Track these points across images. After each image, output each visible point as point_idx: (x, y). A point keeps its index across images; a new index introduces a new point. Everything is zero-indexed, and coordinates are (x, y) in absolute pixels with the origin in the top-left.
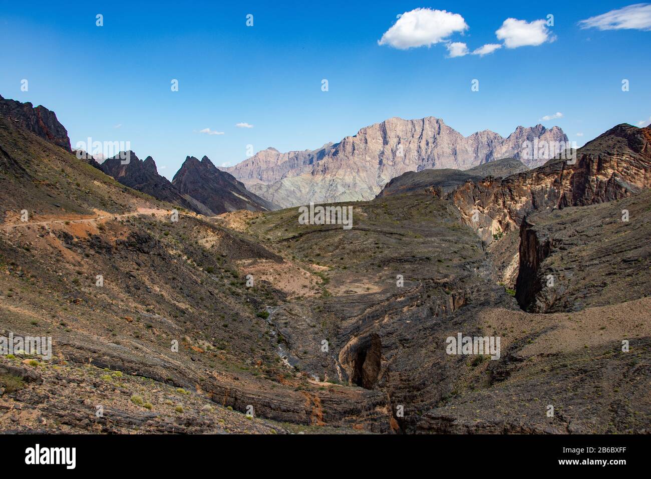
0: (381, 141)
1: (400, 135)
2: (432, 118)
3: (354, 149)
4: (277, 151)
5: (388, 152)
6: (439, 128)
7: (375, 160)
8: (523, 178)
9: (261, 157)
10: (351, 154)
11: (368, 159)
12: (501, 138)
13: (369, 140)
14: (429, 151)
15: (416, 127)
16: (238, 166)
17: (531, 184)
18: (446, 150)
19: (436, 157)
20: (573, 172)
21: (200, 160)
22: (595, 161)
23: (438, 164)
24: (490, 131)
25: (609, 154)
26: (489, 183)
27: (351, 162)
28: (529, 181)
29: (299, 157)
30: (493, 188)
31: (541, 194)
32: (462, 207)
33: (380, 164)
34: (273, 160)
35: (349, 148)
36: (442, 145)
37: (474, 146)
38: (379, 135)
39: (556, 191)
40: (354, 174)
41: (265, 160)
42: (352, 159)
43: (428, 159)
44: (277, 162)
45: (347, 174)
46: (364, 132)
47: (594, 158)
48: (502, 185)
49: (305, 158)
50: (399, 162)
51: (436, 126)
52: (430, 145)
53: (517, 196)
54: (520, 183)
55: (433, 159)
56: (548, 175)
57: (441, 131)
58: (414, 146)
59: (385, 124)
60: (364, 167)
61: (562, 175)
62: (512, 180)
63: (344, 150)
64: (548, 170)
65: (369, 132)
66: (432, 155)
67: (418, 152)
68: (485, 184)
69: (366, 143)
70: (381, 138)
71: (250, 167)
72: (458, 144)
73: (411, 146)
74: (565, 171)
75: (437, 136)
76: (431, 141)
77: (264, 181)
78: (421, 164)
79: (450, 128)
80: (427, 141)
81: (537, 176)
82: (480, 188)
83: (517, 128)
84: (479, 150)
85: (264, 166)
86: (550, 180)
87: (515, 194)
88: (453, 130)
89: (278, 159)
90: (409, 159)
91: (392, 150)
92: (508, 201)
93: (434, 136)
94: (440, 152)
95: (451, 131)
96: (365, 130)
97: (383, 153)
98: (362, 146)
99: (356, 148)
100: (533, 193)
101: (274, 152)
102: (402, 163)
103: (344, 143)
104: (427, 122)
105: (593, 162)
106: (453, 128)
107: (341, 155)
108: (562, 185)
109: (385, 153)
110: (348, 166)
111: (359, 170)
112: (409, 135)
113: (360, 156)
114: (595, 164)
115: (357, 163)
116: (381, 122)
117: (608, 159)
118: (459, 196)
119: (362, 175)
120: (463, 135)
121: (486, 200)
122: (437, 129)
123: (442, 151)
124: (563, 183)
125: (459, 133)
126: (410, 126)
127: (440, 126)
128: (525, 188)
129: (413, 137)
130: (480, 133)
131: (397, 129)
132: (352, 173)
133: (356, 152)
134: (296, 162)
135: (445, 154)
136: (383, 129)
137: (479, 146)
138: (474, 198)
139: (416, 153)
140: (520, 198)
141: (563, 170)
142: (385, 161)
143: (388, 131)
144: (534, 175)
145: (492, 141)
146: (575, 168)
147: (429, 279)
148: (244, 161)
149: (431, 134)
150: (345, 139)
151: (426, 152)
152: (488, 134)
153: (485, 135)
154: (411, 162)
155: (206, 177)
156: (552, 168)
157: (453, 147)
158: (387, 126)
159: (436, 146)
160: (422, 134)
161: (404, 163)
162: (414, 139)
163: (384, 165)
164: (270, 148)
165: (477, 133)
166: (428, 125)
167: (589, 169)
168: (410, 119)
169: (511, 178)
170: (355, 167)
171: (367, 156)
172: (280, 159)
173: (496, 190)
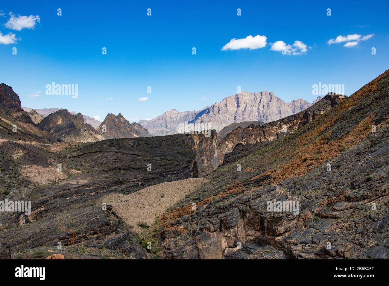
0: (236, 105)
1: (248, 102)
2: (267, 92)
3: (219, 110)
4: (177, 111)
5: (240, 112)
6: (271, 98)
7: (232, 117)
8: (271, 125)
9: (168, 115)
10: (217, 113)
11: (228, 116)
12: (309, 103)
13: (228, 105)
14: (265, 111)
15: (257, 97)
16: (154, 120)
17: (277, 129)
18: (275, 111)
19: (268, 115)
20: (300, 121)
21: (117, 115)
22: (311, 115)
23: (270, 119)
24: (302, 99)
25: (319, 110)
26: (252, 128)
27: (217, 118)
28: (275, 127)
29: (189, 115)
30: (254, 131)
31: (282, 135)
32: (234, 143)
33: (234, 119)
34: (174, 117)
35: (216, 109)
36: (272, 108)
37: (292, 108)
38: (235, 102)
39: (290, 133)
40: (219, 125)
41: (170, 117)
42: (218, 116)
43: (264, 116)
44: (177, 118)
45: (215, 125)
46: (226, 100)
47: (310, 113)
48: (260, 129)
49: (193, 115)
50: (246, 118)
51: (269, 97)
52: (265, 108)
53: (268, 136)
54: (270, 128)
55: (267, 116)
56: (285, 124)
57: (272, 99)
58: (255, 109)
59: (238, 96)
60: (225, 121)
61: (293, 123)
62: (265, 127)
63: (213, 111)
64: (286, 121)
65: (229, 100)
66: (266, 113)
67: (258, 112)
68: (249, 129)
69: (227, 106)
70: (236, 104)
71: (161, 121)
72: (282, 107)
73: (254, 108)
74: (295, 121)
75: (270, 103)
76: (266, 105)
77: (168, 129)
78: (260, 119)
79: (278, 98)
80: (263, 105)
81: (280, 124)
82: (246, 131)
83: (318, 97)
84: (295, 110)
85: (169, 120)
86: (287, 127)
87: (266, 135)
88: (279, 99)
89: (177, 116)
90: (252, 116)
91: (242, 111)
92: (263, 139)
93: (268, 102)
94: (271, 112)
95: (278, 99)
96: (226, 99)
97: (236, 112)
98: (224, 108)
99: (220, 109)
100: (277, 134)
101: (175, 112)
102: (248, 119)
103: (213, 107)
104: (263, 94)
105: (310, 115)
106: (279, 97)
107: (211, 113)
108: (293, 129)
109: (238, 112)
110: (215, 120)
111: (222, 123)
112: (253, 102)
113: (223, 114)
114: (311, 117)
115: (221, 118)
116: (236, 94)
117: (318, 114)
118: (233, 136)
119: (223, 125)
120: (286, 102)
121: (249, 138)
122: (270, 98)
123: (272, 112)
124: (294, 128)
125: (283, 101)
126: (253, 96)
127: (271, 96)
128: (273, 131)
129: (255, 103)
130: (296, 100)
131: (246, 99)
132: (217, 124)
133: (220, 112)
134: (187, 117)
135: (274, 113)
136: (237, 98)
137: (295, 109)
138: (242, 138)
139: (257, 113)
140: (270, 137)
141: (294, 120)
142: (237, 118)
143: (240, 100)
144: (278, 123)
145: (303, 105)
146: (301, 119)
147: (125, 179)
148: (158, 117)
149: (266, 101)
150: (214, 104)
151: (263, 112)
152: (301, 101)
153: (299, 102)
154: (253, 118)
155: (119, 126)
156: (288, 119)
157: (279, 109)
158: (239, 96)
159: (269, 109)
160: (260, 101)
161: (249, 119)
162: (256, 104)
163: (237, 120)
164: (173, 110)
165: (294, 101)
166: (264, 96)
167: (308, 120)
168: (253, 92)
169: (265, 125)
170: (219, 121)
171: (227, 114)
172: (179, 116)
173: (255, 133)
